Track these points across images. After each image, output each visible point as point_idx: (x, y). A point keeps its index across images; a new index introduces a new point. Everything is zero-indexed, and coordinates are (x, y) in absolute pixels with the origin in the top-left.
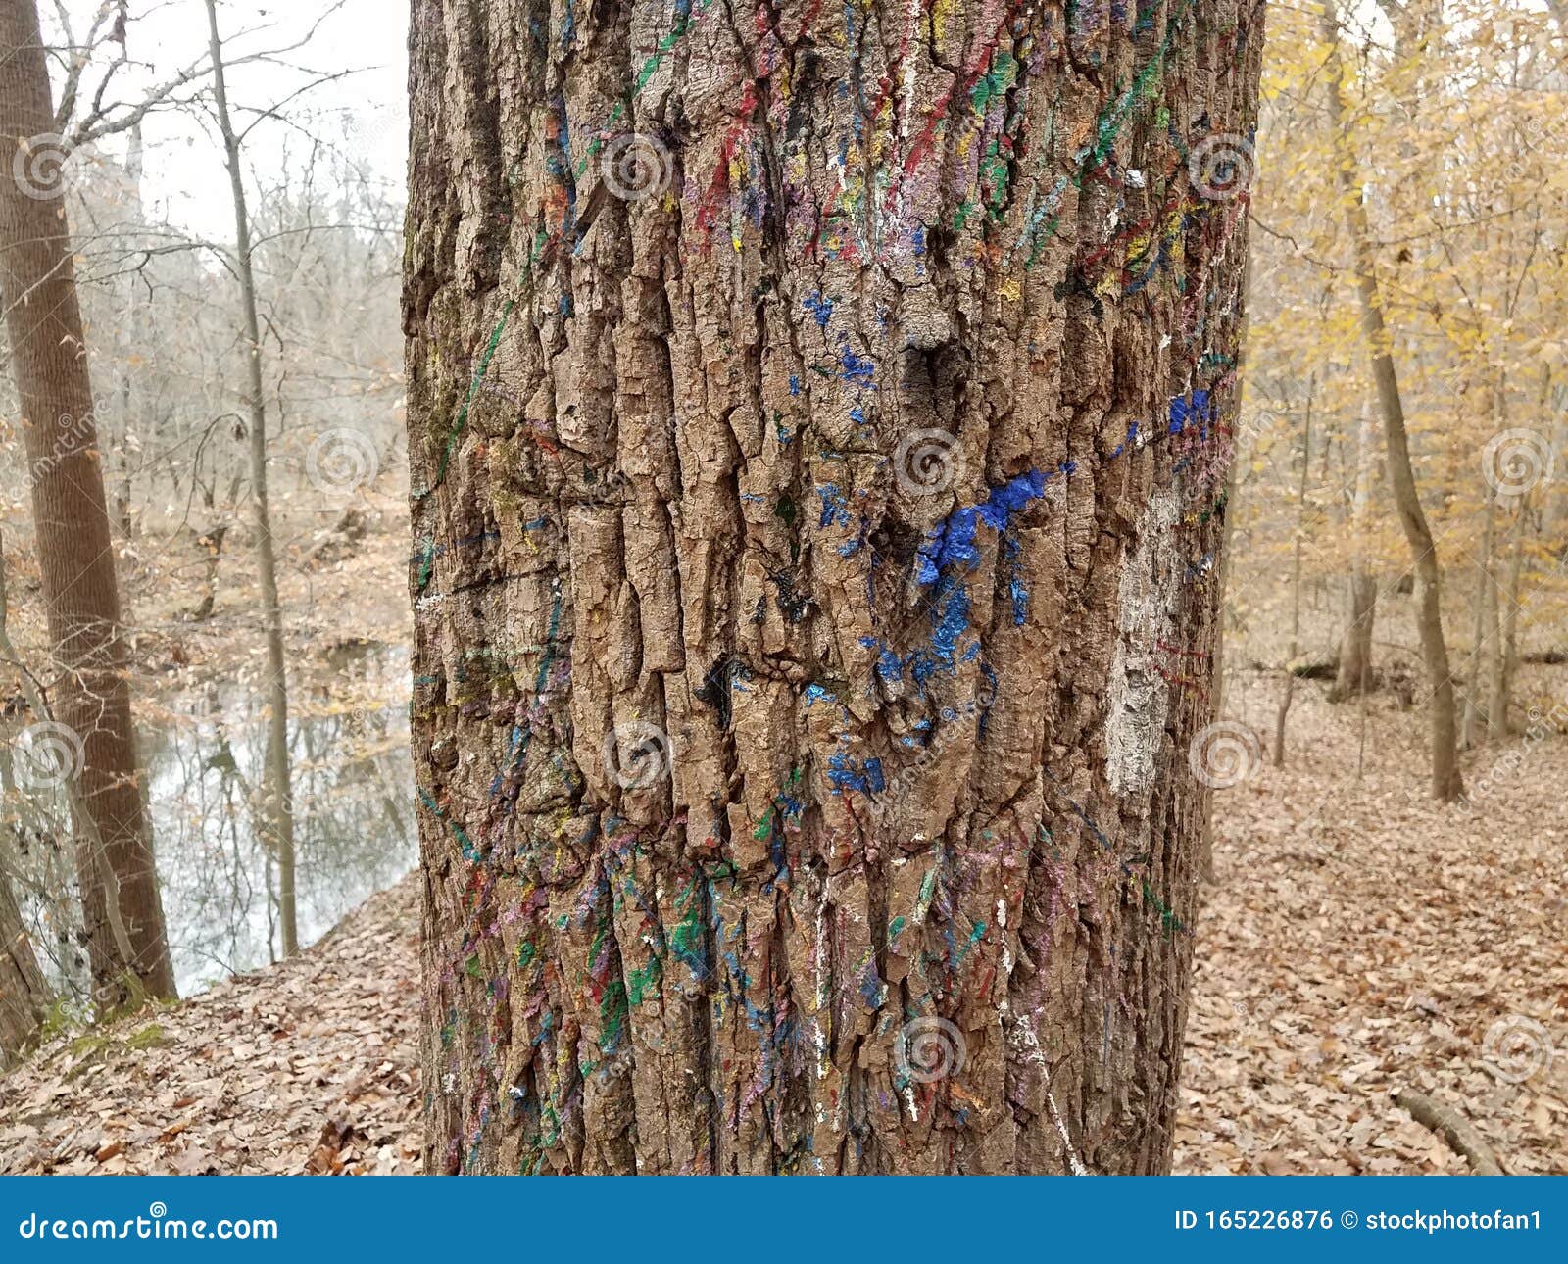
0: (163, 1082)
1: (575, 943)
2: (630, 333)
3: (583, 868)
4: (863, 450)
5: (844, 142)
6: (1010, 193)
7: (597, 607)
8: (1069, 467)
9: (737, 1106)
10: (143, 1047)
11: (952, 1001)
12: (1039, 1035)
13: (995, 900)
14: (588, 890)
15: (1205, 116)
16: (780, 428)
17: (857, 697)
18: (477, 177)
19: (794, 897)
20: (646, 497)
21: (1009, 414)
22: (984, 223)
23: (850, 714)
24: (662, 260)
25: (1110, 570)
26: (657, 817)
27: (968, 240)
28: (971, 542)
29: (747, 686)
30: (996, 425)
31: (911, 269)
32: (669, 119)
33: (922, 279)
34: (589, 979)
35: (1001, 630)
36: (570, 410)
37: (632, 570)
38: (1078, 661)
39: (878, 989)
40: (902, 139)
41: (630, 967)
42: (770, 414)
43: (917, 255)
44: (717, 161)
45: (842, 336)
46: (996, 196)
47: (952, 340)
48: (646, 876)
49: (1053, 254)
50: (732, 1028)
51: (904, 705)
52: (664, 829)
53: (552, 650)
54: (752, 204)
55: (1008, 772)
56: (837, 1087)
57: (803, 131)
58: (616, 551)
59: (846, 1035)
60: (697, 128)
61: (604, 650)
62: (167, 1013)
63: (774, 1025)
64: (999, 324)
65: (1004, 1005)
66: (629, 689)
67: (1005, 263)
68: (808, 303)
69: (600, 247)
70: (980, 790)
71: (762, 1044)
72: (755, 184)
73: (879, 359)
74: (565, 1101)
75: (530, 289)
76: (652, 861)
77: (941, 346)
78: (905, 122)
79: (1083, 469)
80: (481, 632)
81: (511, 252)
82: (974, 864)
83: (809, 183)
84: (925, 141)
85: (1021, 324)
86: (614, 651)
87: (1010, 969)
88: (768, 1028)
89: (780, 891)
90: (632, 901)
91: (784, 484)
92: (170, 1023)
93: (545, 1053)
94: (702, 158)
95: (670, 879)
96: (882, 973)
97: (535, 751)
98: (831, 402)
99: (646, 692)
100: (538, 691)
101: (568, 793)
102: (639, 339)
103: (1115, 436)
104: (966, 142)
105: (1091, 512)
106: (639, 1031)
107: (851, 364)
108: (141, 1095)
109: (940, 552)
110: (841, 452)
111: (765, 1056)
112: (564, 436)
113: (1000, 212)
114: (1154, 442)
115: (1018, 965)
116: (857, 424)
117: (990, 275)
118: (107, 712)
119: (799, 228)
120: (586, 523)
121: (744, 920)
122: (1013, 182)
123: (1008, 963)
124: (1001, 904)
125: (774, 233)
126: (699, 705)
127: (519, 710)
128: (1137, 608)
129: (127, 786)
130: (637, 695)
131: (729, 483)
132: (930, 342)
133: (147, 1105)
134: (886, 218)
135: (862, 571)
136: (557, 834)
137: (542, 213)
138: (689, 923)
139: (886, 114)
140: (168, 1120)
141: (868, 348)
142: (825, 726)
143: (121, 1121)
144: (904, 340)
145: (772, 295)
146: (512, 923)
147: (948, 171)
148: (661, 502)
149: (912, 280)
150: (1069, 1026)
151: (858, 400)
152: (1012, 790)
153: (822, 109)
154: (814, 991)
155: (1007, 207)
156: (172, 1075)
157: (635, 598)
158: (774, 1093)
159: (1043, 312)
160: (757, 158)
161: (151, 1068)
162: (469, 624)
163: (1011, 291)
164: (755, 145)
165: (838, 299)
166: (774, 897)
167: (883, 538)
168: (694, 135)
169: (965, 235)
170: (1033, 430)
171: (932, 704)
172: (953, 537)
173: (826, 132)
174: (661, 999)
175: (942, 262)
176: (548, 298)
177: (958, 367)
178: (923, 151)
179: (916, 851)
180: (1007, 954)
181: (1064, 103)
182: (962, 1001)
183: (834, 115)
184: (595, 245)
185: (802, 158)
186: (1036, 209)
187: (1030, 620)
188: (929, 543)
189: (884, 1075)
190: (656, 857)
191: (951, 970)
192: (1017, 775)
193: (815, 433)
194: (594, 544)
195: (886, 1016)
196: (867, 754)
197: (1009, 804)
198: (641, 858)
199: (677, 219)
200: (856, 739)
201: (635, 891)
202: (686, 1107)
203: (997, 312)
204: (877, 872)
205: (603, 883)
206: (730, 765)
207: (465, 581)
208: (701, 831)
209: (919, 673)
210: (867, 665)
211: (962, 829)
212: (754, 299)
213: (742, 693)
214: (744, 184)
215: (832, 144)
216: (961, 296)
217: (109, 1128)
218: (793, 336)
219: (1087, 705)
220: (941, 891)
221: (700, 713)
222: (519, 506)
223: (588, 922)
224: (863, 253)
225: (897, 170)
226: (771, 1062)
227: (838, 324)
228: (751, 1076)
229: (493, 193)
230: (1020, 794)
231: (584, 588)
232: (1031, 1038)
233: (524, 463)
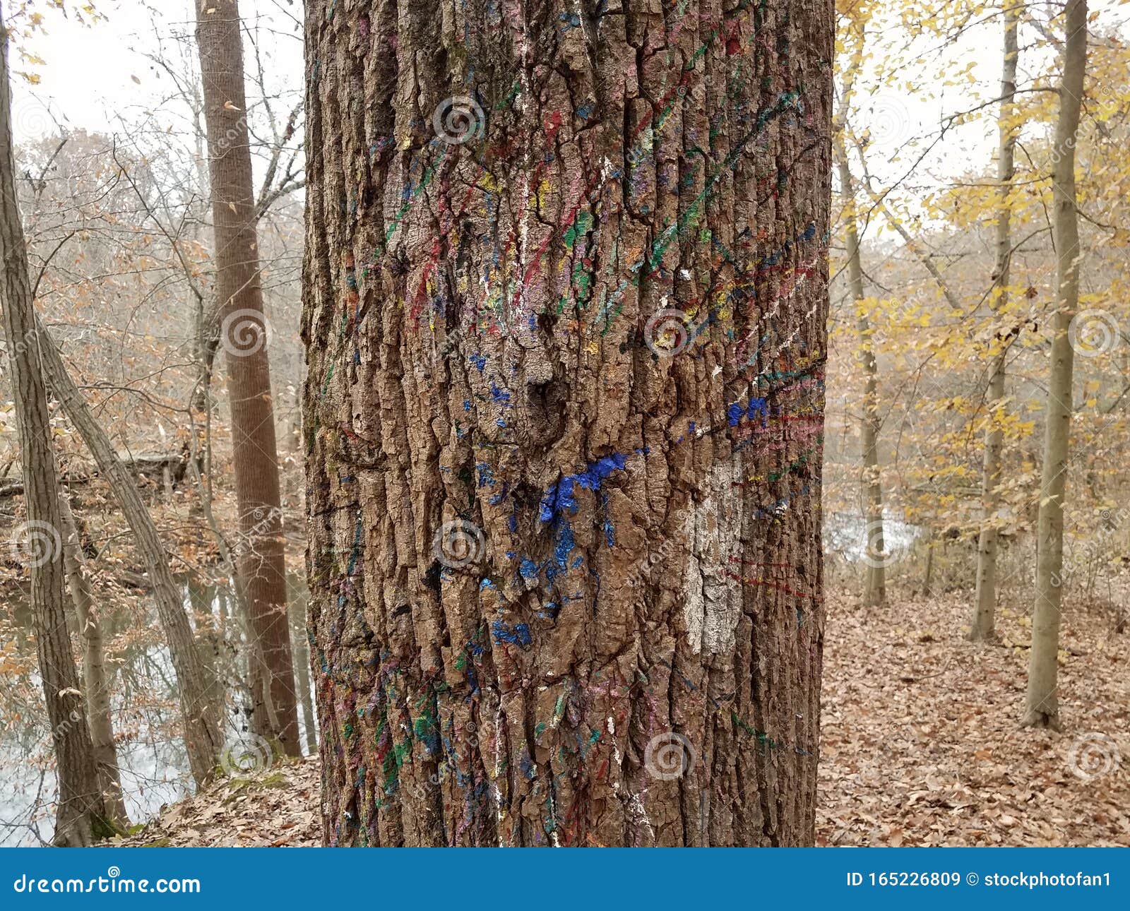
0: (278, 811)
1: (368, 726)
2: (383, 375)
3: (373, 681)
4: (503, 443)
5: (487, 269)
6: (591, 292)
7: (374, 528)
8: (646, 451)
9: (454, 834)
10: (270, 787)
11: (583, 779)
12: (645, 807)
13: (607, 717)
14: (374, 695)
15: (747, 229)
16: (458, 430)
17: (506, 587)
18: (321, 285)
19: (482, 706)
20: (394, 466)
21: (594, 421)
22: (576, 308)
23: (503, 597)
24: (398, 334)
25: (679, 513)
26: (408, 652)
27: (565, 321)
28: (572, 497)
29: (448, 577)
30: (588, 426)
31: (529, 338)
32: (400, 258)
33: (535, 344)
34: (377, 749)
35: (601, 550)
36: (358, 416)
37: (389, 508)
38: (662, 569)
39: (530, 767)
40: (522, 265)
41: (396, 742)
42: (453, 422)
43: (532, 331)
44: (420, 281)
45: (491, 377)
46: (581, 294)
47: (554, 378)
48: (402, 688)
49: (618, 326)
50: (449, 785)
51: (538, 591)
52: (412, 659)
53: (357, 551)
54: (439, 304)
55: (609, 637)
56: (510, 827)
57: (466, 264)
58: (381, 497)
59: (516, 794)
60: (413, 263)
61: (378, 553)
62: (288, 766)
63: (473, 784)
64: (586, 368)
65: (617, 785)
66: (391, 576)
67: (589, 332)
68: (472, 359)
69: (369, 327)
70: (595, 647)
71: (466, 796)
72: (441, 293)
73: (513, 390)
74: (370, 823)
75: (342, 348)
76: (406, 679)
77: (548, 383)
78: (523, 255)
79: (655, 452)
80: (330, 538)
81: (334, 328)
82: (591, 692)
83: (470, 292)
84: (535, 265)
85: (599, 368)
86: (383, 554)
87: (620, 762)
88: (469, 787)
89: (475, 702)
90: (394, 702)
91: (462, 462)
92: (288, 772)
93: (361, 791)
94: (414, 278)
95: (415, 690)
96: (533, 757)
97: (350, 609)
98: (486, 414)
99: (399, 578)
100: (349, 575)
101: (364, 635)
102: (388, 378)
103: (679, 430)
104: (562, 265)
105: (665, 476)
106: (403, 782)
107: (496, 392)
108: (263, 818)
109: (554, 502)
110: (493, 443)
111: (468, 804)
112: (356, 431)
113: (585, 303)
114: (711, 433)
115: (626, 760)
116: (500, 428)
117: (581, 339)
118: (264, 565)
119: (467, 317)
120: (367, 480)
121: (452, 718)
122: (594, 284)
123: (618, 757)
124: (610, 720)
125: (452, 320)
126: (424, 588)
127: (341, 586)
128: (705, 537)
129: (278, 613)
130: (395, 580)
131: (434, 459)
132: (541, 380)
133: (265, 825)
134: (514, 310)
135: (505, 513)
136: (358, 660)
137: (345, 307)
138: (425, 718)
139: (513, 252)
140: (276, 836)
141: (506, 384)
142: (490, 603)
143: (247, 834)
144: (527, 379)
145: (454, 354)
146: (341, 711)
147: (550, 283)
148: (402, 470)
149: (529, 345)
150: (668, 804)
151: (501, 414)
152: (614, 647)
153: (475, 251)
154: (494, 765)
155: (589, 299)
156: (284, 807)
157: (392, 526)
158: (475, 827)
159: (612, 360)
160: (441, 278)
161: (273, 801)
162: (323, 533)
163: (593, 349)
164: (441, 272)
165: (489, 356)
166: (471, 705)
167: (520, 494)
168: (412, 266)
169: (562, 318)
170: (608, 430)
171: (557, 593)
172: (561, 493)
173: (478, 264)
174: (412, 763)
175: (550, 332)
176: (349, 354)
177: (559, 394)
178: (533, 272)
179: (552, 682)
180: (618, 752)
181: (623, 237)
182: (589, 780)
183: (483, 254)
184: (367, 325)
185: (465, 278)
186: (607, 300)
187: (616, 544)
188: (547, 497)
189: (538, 822)
190: (408, 677)
191: (581, 759)
192: (616, 639)
193: (479, 432)
194: (370, 493)
195: (537, 785)
196: (518, 621)
197: (613, 657)
198: (400, 677)
199: (402, 315)
200: (507, 612)
201: (395, 696)
202: (428, 833)
203: (585, 360)
204: (530, 696)
205: (381, 690)
206: (442, 624)
207: (321, 509)
208: (427, 662)
209: (551, 573)
210: (511, 568)
211: (583, 670)
212: (443, 357)
213: (446, 580)
214: (433, 294)
215: (481, 270)
216: (561, 352)
217: (241, 837)
218: (466, 377)
219: (667, 598)
220: (571, 708)
221: (426, 592)
222: (337, 469)
223: (374, 713)
224: (502, 330)
225: (520, 283)
226: (471, 808)
227: (489, 371)
228: (461, 815)
229: (328, 294)
230: (621, 651)
231: (369, 518)
232: (641, 809)
233: (341, 445)
